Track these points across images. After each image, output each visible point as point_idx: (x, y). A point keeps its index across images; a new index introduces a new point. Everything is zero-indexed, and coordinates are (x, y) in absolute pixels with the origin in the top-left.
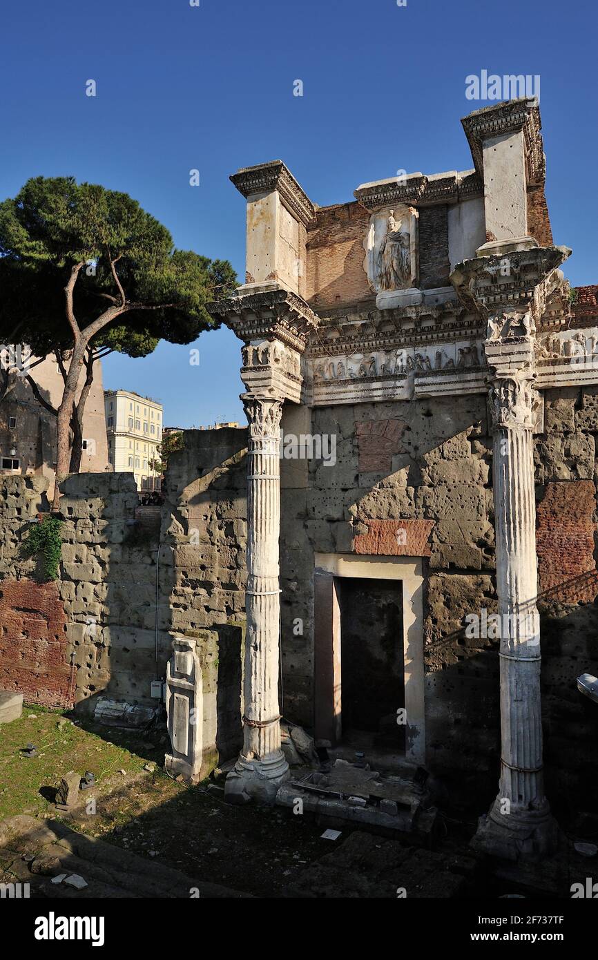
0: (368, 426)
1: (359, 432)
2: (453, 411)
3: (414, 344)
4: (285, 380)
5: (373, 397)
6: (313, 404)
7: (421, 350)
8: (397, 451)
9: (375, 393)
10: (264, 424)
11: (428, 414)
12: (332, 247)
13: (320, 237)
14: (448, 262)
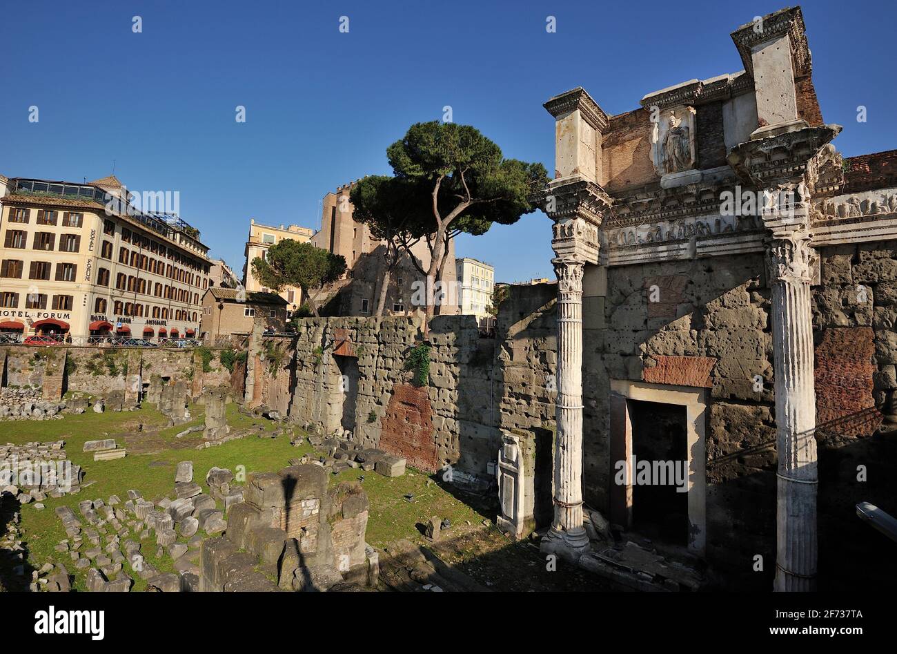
0: (655, 281)
1: (647, 286)
2: (733, 267)
3: (695, 214)
4: (586, 247)
5: (659, 257)
6: (608, 264)
7: (701, 219)
8: (681, 301)
9: (661, 255)
10: (569, 281)
11: (709, 270)
12: (623, 145)
13: (613, 138)
14: (724, 146)
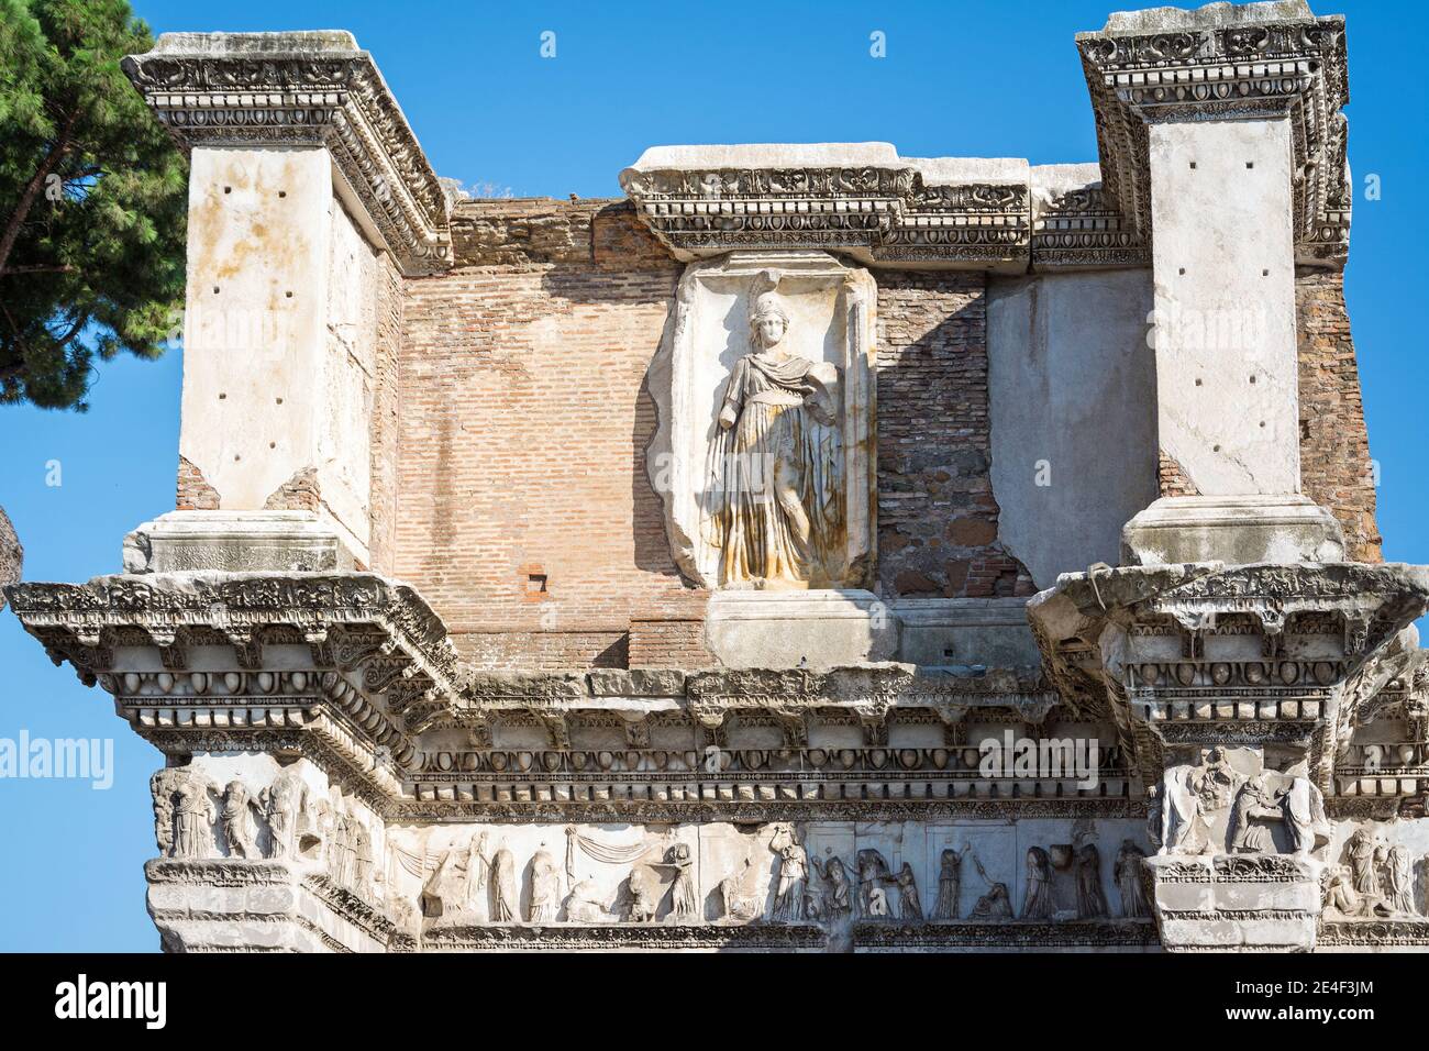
3: (855, 811)
7: (880, 836)
12: (512, 368)
13: (462, 316)
14: (989, 498)
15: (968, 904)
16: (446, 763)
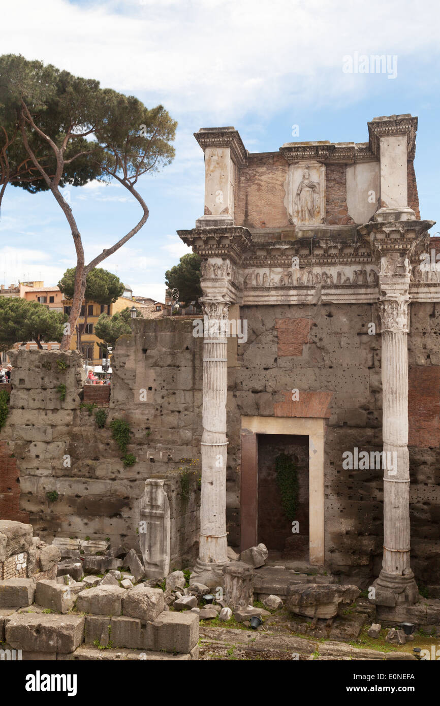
0: (285, 322)
1: (278, 326)
2: (348, 314)
3: (321, 264)
4: (231, 287)
5: (290, 301)
6: (243, 303)
7: (326, 269)
8: (306, 342)
9: (292, 298)
11: (330, 315)
12: (259, 185)
13: (249, 175)
14: (346, 206)
15: (342, 281)
16: (248, 258)
